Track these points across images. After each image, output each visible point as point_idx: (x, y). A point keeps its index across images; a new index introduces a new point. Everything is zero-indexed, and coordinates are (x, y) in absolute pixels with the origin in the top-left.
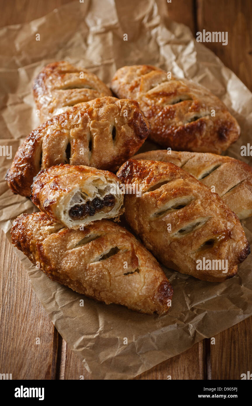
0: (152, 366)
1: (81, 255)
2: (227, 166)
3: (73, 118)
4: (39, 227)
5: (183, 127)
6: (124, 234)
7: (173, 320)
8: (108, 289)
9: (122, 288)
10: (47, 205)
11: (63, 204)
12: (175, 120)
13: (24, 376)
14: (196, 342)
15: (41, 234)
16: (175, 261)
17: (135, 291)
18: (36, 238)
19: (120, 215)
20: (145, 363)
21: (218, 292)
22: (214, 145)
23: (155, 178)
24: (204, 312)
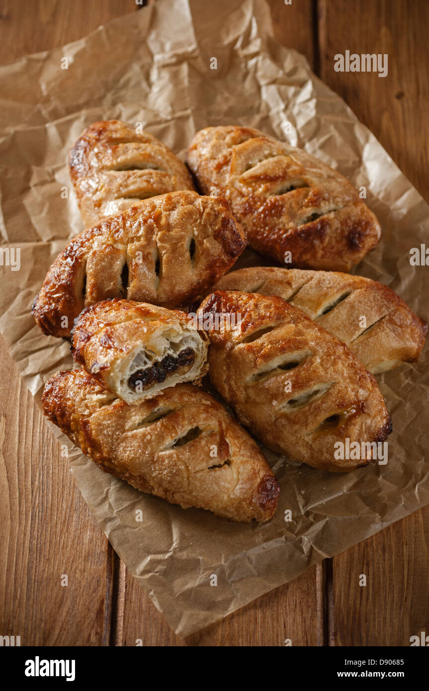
0: (249, 600)
1: (145, 440)
2: (360, 295)
3: (131, 226)
4: (84, 396)
5: (296, 231)
6: (207, 406)
7: (279, 531)
8: (186, 489)
9: (205, 489)
10: (97, 372)
11: (120, 372)
12: (284, 219)
13: (67, 615)
14: (312, 564)
15: (87, 406)
16: (282, 445)
17: (225, 493)
18: (80, 412)
19: (203, 376)
20: (239, 595)
21: (345, 488)
22: (341, 257)
23: (253, 324)
24: (324, 518)
